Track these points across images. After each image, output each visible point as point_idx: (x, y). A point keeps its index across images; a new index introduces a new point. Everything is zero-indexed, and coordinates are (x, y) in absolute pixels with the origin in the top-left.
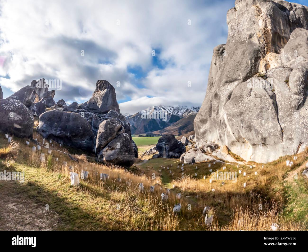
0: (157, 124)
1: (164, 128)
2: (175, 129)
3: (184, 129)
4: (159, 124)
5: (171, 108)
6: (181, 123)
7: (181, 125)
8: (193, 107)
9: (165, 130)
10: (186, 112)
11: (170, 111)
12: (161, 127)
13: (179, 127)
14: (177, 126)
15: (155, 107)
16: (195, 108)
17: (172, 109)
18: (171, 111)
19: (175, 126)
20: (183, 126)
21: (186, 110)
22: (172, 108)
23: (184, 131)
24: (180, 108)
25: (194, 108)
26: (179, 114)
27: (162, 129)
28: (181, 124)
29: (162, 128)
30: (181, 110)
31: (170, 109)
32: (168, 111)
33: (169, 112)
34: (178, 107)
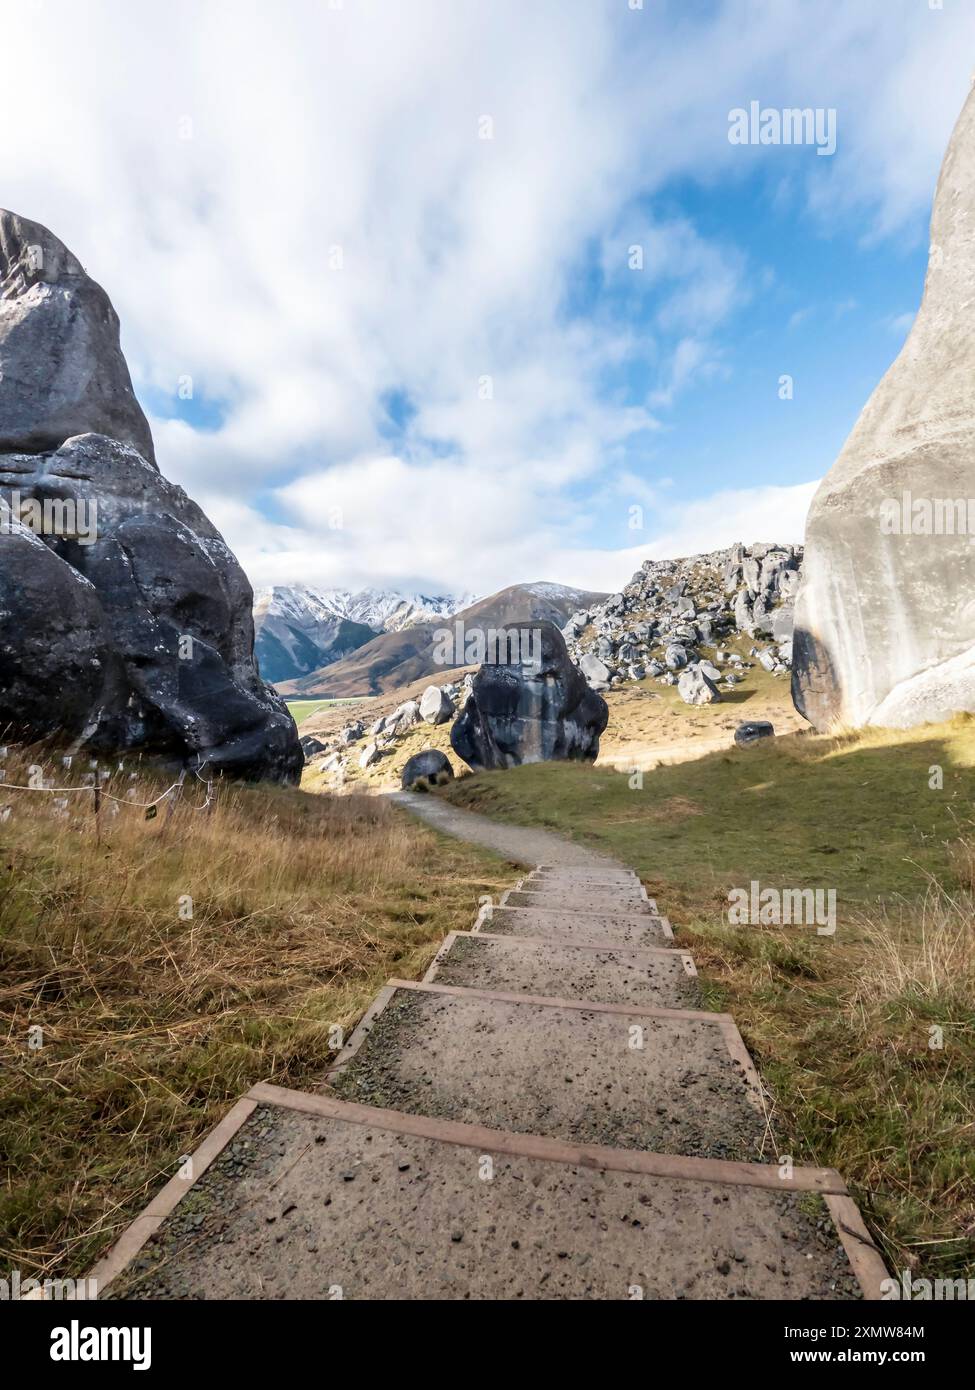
0: (285, 652)
1: (312, 668)
2: (357, 673)
3: (391, 673)
4: (294, 657)
5: (340, 594)
6: (376, 652)
7: (377, 660)
8: (422, 597)
9: (318, 676)
10: (397, 611)
11: (337, 609)
12: (302, 665)
13: (370, 664)
14: (362, 661)
15: (275, 588)
16: (431, 598)
17: (346, 599)
18: (340, 606)
19: (357, 661)
20: (384, 661)
21: (395, 603)
22: (345, 595)
23: (388, 678)
24: (375, 598)
25: (426, 601)
26: (370, 619)
27: (308, 673)
28: (376, 654)
29: (305, 668)
30: (379, 606)
31: (338, 601)
32: (328, 605)
33: (333, 610)
34: (368, 592)
